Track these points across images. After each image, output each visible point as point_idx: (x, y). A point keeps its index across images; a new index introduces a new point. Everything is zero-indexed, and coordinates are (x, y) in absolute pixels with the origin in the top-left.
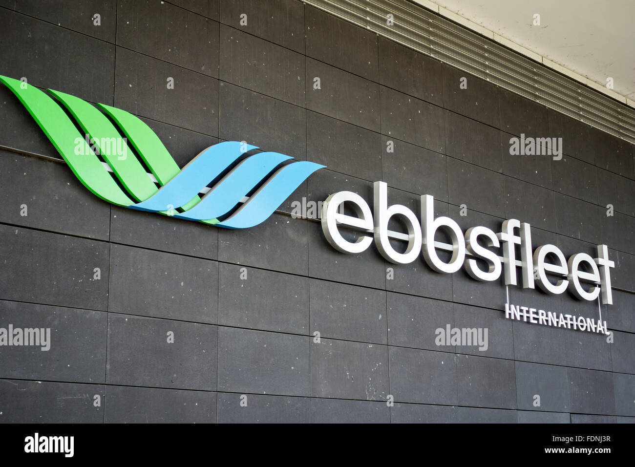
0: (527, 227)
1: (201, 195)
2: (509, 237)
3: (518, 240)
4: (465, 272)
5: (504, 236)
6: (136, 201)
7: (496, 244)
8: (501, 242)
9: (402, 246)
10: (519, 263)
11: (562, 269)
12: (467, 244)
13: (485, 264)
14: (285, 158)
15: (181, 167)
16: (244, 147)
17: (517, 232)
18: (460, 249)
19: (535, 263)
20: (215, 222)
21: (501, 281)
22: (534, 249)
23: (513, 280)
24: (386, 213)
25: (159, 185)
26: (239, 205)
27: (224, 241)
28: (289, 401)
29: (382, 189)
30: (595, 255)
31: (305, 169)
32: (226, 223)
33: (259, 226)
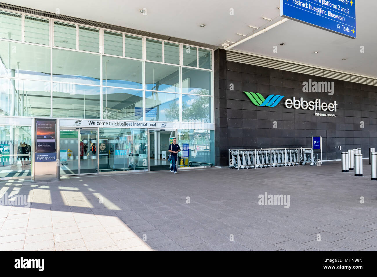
0: (320, 100)
1: (268, 103)
2: (316, 102)
3: (318, 103)
4: (308, 109)
5: (315, 102)
6: (260, 105)
7: (314, 104)
8: (315, 103)
9: (297, 106)
10: (318, 106)
11: (327, 106)
12: (308, 104)
13: (312, 107)
14: (279, 96)
15: (265, 99)
16: (273, 95)
17: (318, 101)
18: (307, 105)
19: (321, 106)
20: (270, 106)
21: (315, 109)
22: (321, 103)
23: (316, 109)
24: (295, 101)
25: (262, 102)
26: (273, 103)
27: (271, 109)
28: (280, 130)
29: (294, 98)
30: (333, 103)
31: (282, 97)
32: (271, 106)
33: (276, 106)
